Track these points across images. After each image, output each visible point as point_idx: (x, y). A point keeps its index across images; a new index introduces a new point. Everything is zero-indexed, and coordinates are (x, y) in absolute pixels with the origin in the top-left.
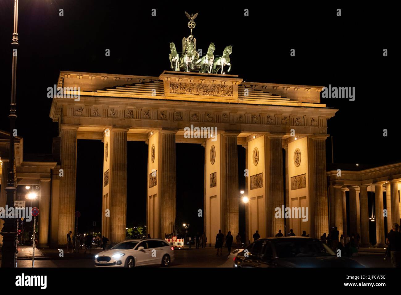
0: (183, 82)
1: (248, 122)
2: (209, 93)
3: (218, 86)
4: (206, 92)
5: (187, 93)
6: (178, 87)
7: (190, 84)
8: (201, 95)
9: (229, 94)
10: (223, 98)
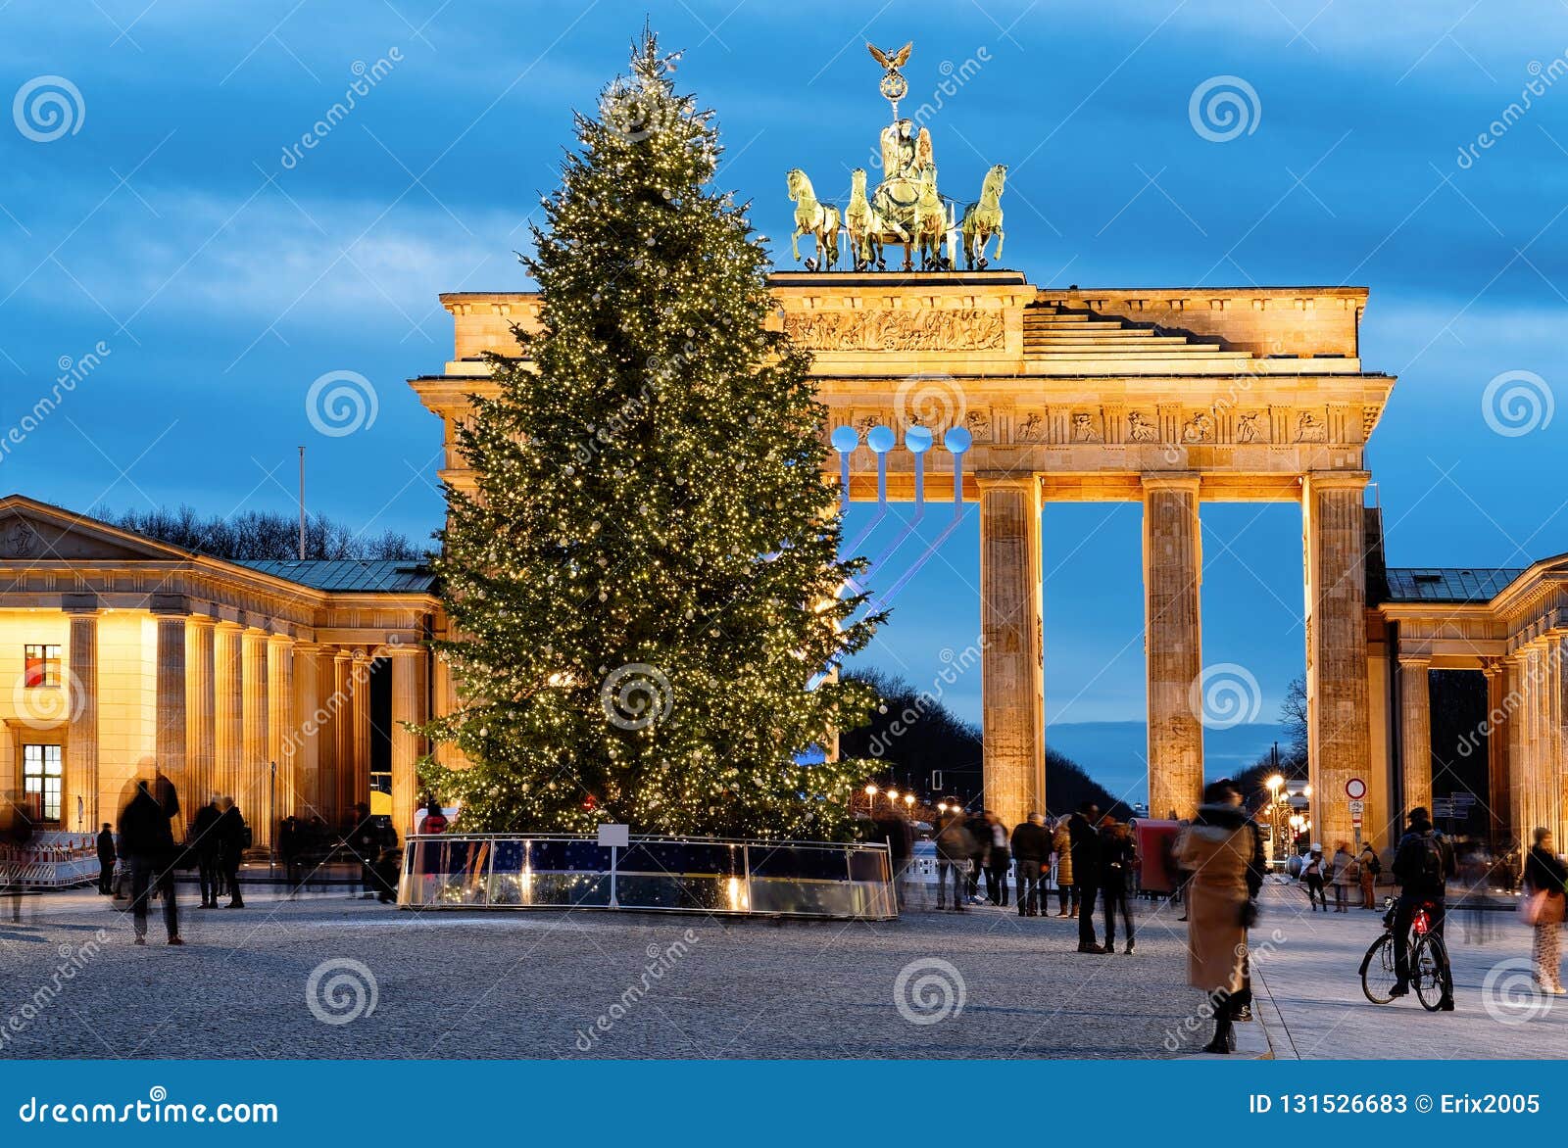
0: (826, 308)
1: (1060, 440)
2: (917, 342)
3: (951, 317)
4: (907, 340)
5: (843, 345)
6: (810, 328)
7: (852, 313)
8: (891, 351)
9: (989, 341)
10: (970, 356)
